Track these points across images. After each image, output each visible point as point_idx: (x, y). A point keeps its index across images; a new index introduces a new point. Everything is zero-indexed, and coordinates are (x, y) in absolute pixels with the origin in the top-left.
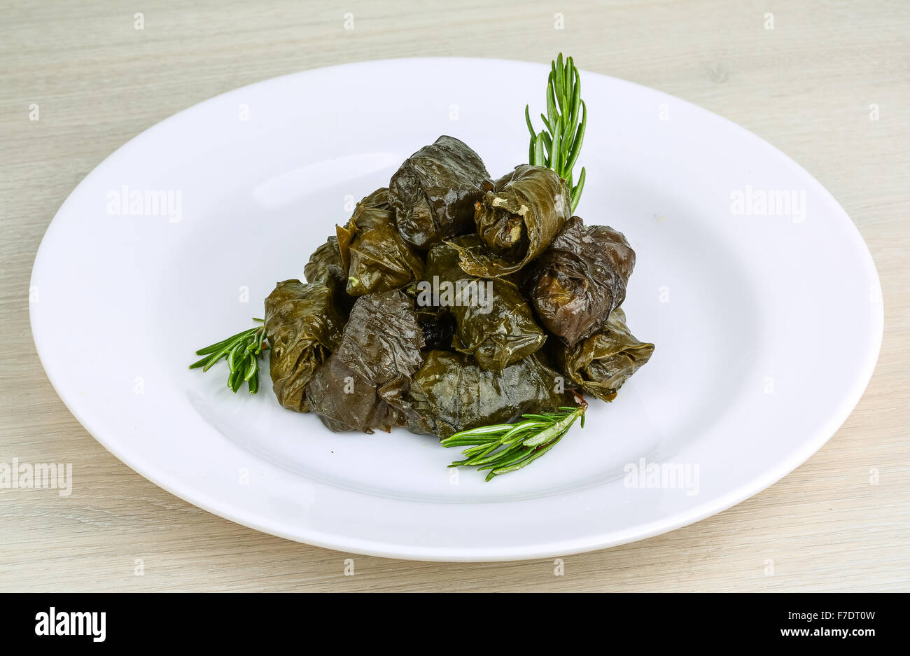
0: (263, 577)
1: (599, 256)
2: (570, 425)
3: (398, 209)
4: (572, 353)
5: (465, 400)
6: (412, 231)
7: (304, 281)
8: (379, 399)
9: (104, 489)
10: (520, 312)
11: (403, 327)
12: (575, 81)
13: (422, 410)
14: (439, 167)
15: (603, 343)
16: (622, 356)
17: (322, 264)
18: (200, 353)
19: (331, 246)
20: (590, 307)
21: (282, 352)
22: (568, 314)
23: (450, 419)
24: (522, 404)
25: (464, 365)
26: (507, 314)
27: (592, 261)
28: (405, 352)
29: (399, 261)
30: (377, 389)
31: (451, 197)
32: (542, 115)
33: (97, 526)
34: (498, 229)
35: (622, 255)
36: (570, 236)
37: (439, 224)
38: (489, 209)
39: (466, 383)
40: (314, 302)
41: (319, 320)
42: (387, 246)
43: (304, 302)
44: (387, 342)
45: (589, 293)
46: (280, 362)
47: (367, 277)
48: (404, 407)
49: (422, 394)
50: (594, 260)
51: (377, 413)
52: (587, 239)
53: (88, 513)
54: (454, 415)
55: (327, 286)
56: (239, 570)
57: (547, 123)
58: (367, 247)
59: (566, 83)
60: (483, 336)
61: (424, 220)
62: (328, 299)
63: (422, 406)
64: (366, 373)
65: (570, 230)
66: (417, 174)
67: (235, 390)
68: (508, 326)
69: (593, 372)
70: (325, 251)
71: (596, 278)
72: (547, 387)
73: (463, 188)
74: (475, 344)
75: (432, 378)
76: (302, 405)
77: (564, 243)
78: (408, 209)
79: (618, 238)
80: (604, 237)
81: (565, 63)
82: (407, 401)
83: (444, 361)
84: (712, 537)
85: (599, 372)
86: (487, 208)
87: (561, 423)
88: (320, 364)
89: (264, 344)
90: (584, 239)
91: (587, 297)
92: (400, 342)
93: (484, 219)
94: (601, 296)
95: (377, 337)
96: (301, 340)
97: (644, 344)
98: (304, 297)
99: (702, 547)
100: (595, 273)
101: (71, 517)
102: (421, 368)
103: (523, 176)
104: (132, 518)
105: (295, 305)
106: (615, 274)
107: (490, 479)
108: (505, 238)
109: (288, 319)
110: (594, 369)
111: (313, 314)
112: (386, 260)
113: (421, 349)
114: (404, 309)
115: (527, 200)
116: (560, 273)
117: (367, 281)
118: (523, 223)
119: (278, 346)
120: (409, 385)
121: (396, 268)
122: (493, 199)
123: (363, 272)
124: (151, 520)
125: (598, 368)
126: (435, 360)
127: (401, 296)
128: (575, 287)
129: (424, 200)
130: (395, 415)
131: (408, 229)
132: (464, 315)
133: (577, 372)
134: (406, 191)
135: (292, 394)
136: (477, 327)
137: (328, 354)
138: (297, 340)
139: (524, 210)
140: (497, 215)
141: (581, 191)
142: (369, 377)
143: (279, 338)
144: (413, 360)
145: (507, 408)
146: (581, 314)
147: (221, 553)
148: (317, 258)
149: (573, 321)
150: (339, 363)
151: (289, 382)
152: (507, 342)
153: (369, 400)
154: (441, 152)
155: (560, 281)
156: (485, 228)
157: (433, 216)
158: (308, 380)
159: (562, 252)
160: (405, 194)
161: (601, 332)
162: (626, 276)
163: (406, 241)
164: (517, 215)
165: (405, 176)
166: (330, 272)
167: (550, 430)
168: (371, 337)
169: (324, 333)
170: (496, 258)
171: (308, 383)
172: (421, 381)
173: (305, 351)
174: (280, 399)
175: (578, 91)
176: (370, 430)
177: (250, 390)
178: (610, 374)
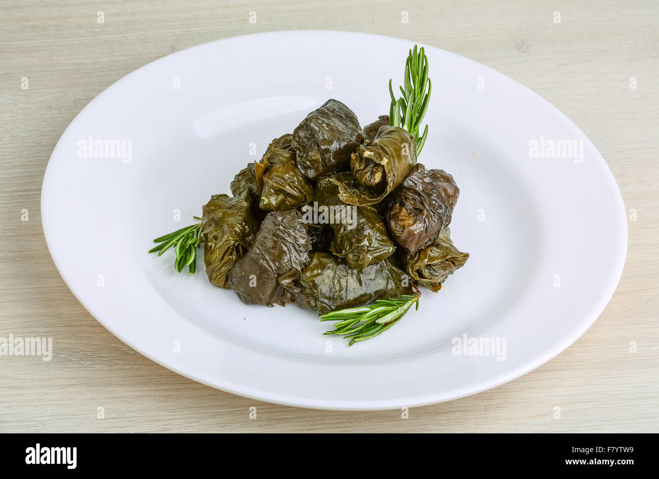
0: (194, 407)
1: (435, 193)
2: (408, 308)
3: (298, 152)
4: (412, 258)
5: (338, 288)
6: (306, 168)
7: (231, 195)
8: (278, 284)
9: (87, 337)
10: (379, 230)
11: (298, 237)
12: (424, 64)
13: (308, 294)
14: (328, 125)
15: (434, 252)
16: (447, 262)
17: (243, 183)
18: (156, 241)
19: (250, 170)
20: (427, 229)
21: (213, 246)
22: (411, 234)
23: (326, 301)
24: (376, 292)
25: (338, 264)
26: (370, 232)
27: (429, 195)
28: (298, 254)
29: (297, 188)
30: (277, 277)
31: (335, 146)
32: (400, 87)
33: (81, 364)
34: (367, 173)
35: (450, 191)
36: (415, 178)
37: (326, 164)
38: (361, 158)
39: (339, 276)
40: (237, 213)
41: (240, 226)
42: (289, 178)
43: (230, 211)
44: (286, 246)
45: (427, 219)
46: (212, 254)
47: (274, 198)
48: (295, 291)
49: (308, 283)
50: (431, 195)
51: (276, 293)
52: (427, 180)
53: (75, 354)
54: (329, 298)
55: (246, 201)
56: (177, 402)
57: (404, 93)
58: (274, 177)
59: (418, 66)
60: (352, 246)
61: (316, 161)
62: (247, 210)
63: (308, 291)
64: (271, 267)
65: (416, 173)
66: (312, 129)
67: (180, 271)
68: (370, 240)
69: (426, 273)
70: (245, 174)
71: (432, 209)
72: (394, 280)
73: (343, 140)
74: (346, 251)
75: (315, 272)
76: (225, 284)
77: (411, 183)
78: (304, 153)
79: (448, 179)
80: (438, 178)
81: (418, 52)
82: (297, 287)
83: (324, 260)
84: (501, 393)
85: (430, 273)
86: (359, 157)
87: (403, 307)
88: (239, 257)
89: (201, 238)
90: (425, 180)
91: (425, 222)
92: (295, 247)
93: (357, 165)
94: (434, 221)
95: (279, 242)
96: (227, 240)
97: (462, 253)
98: (230, 208)
99: (495, 400)
100: (431, 204)
101: (64, 356)
102: (309, 265)
103: (385, 134)
104: (106, 359)
105: (224, 213)
106: (445, 206)
107: (352, 344)
108: (371, 180)
109: (218, 223)
110: (427, 270)
111: (236, 222)
112: (288, 187)
113: (309, 251)
114: (299, 224)
115: (387, 154)
116: (407, 204)
117: (274, 201)
118: (384, 170)
119: (211, 241)
120: (300, 276)
121: (295, 193)
122: (364, 151)
123: (272, 195)
124: (118, 361)
125: (429, 269)
126: (318, 259)
127: (297, 214)
128: (417, 215)
129: (316, 148)
130: (289, 295)
131: (304, 166)
132: (339, 230)
133: (415, 272)
134: (304, 140)
135: (219, 277)
136: (348, 240)
137: (245, 251)
138: (224, 240)
139: (385, 162)
140: (366, 162)
141: (425, 141)
142: (272, 270)
143: (212, 236)
144: (303, 259)
145: (365, 294)
146: (420, 234)
147: (165, 388)
148: (240, 178)
149: (413, 239)
150: (252, 259)
151: (216, 269)
152: (369, 251)
153: (271, 284)
154: (329, 113)
155: (407, 210)
156: (357, 171)
157: (322, 159)
158: (230, 267)
159: (410, 189)
160: (303, 142)
161: (433, 245)
162: (452, 206)
163: (302, 174)
164: (380, 165)
165: (304, 130)
166: (248, 190)
167: (395, 312)
168: (275, 242)
169: (243, 236)
170: (363, 191)
171: (230, 270)
172: (308, 274)
173: (229, 248)
174: (211, 279)
175: (427, 72)
176: (271, 304)
177: (190, 272)
178: (438, 274)
